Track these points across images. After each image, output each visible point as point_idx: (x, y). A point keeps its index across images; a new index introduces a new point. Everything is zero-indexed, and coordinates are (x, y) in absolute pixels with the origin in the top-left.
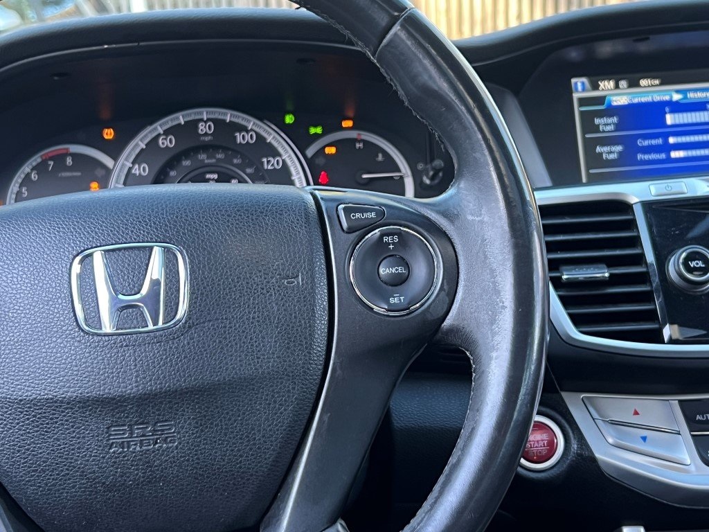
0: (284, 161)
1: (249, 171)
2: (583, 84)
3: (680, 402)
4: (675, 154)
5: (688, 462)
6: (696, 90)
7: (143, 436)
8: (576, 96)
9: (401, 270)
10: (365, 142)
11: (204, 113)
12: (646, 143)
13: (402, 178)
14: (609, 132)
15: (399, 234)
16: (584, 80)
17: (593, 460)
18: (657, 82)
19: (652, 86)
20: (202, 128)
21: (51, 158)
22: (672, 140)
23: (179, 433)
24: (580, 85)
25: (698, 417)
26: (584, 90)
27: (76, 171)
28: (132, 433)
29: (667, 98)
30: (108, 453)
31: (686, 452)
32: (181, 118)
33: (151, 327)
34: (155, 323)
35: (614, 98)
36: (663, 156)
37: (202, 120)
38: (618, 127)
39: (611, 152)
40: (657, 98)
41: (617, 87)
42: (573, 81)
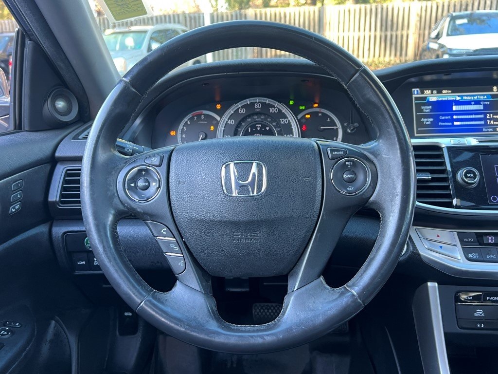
0: (289, 120)
1: (274, 124)
2: (417, 91)
3: (457, 232)
4: (455, 123)
5: (460, 258)
6: (467, 96)
7: (247, 237)
8: (414, 96)
9: (353, 176)
10: (322, 113)
11: (258, 100)
12: (443, 118)
13: (337, 129)
14: (427, 112)
15: (353, 161)
16: (418, 89)
17: (419, 255)
18: (450, 92)
19: (448, 93)
20: (256, 106)
21: (195, 116)
22: (455, 117)
23: (260, 237)
24: (416, 92)
25: (465, 240)
26: (417, 94)
27: (205, 121)
28: (242, 236)
29: (454, 99)
30: (233, 242)
31: (459, 254)
32: (248, 101)
33: (251, 195)
34: (253, 193)
35: (430, 98)
36: (451, 124)
37: (256, 102)
38: (431, 110)
39: (428, 121)
40: (450, 99)
41: (432, 93)
42: (413, 89)
